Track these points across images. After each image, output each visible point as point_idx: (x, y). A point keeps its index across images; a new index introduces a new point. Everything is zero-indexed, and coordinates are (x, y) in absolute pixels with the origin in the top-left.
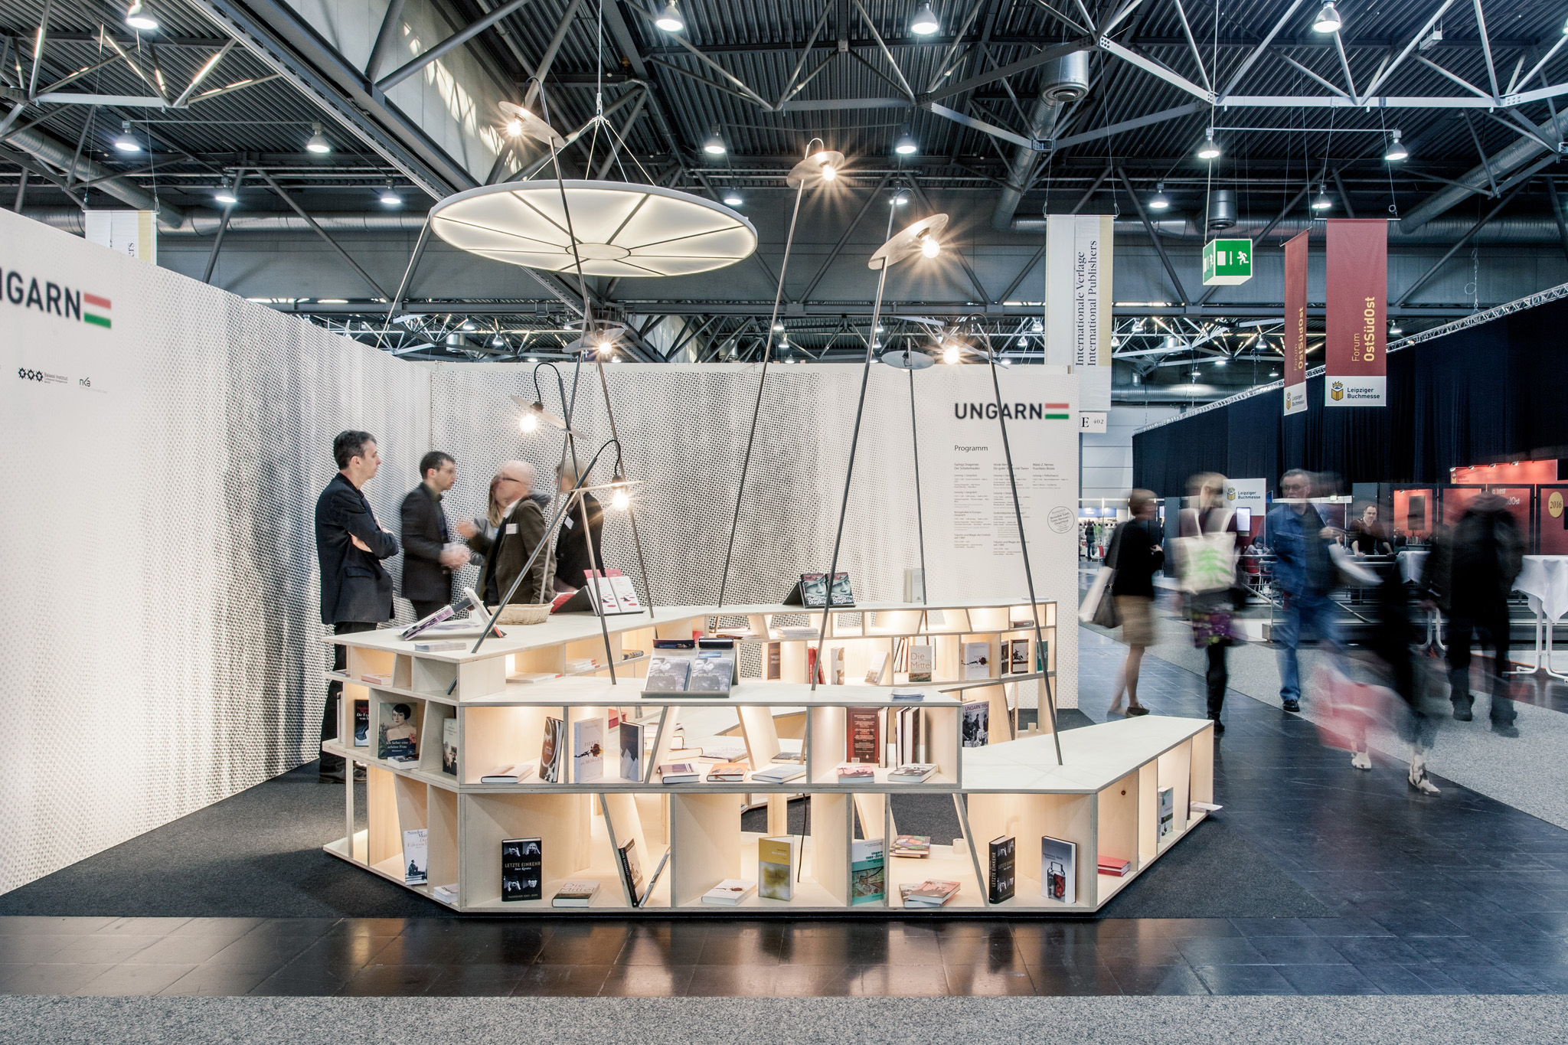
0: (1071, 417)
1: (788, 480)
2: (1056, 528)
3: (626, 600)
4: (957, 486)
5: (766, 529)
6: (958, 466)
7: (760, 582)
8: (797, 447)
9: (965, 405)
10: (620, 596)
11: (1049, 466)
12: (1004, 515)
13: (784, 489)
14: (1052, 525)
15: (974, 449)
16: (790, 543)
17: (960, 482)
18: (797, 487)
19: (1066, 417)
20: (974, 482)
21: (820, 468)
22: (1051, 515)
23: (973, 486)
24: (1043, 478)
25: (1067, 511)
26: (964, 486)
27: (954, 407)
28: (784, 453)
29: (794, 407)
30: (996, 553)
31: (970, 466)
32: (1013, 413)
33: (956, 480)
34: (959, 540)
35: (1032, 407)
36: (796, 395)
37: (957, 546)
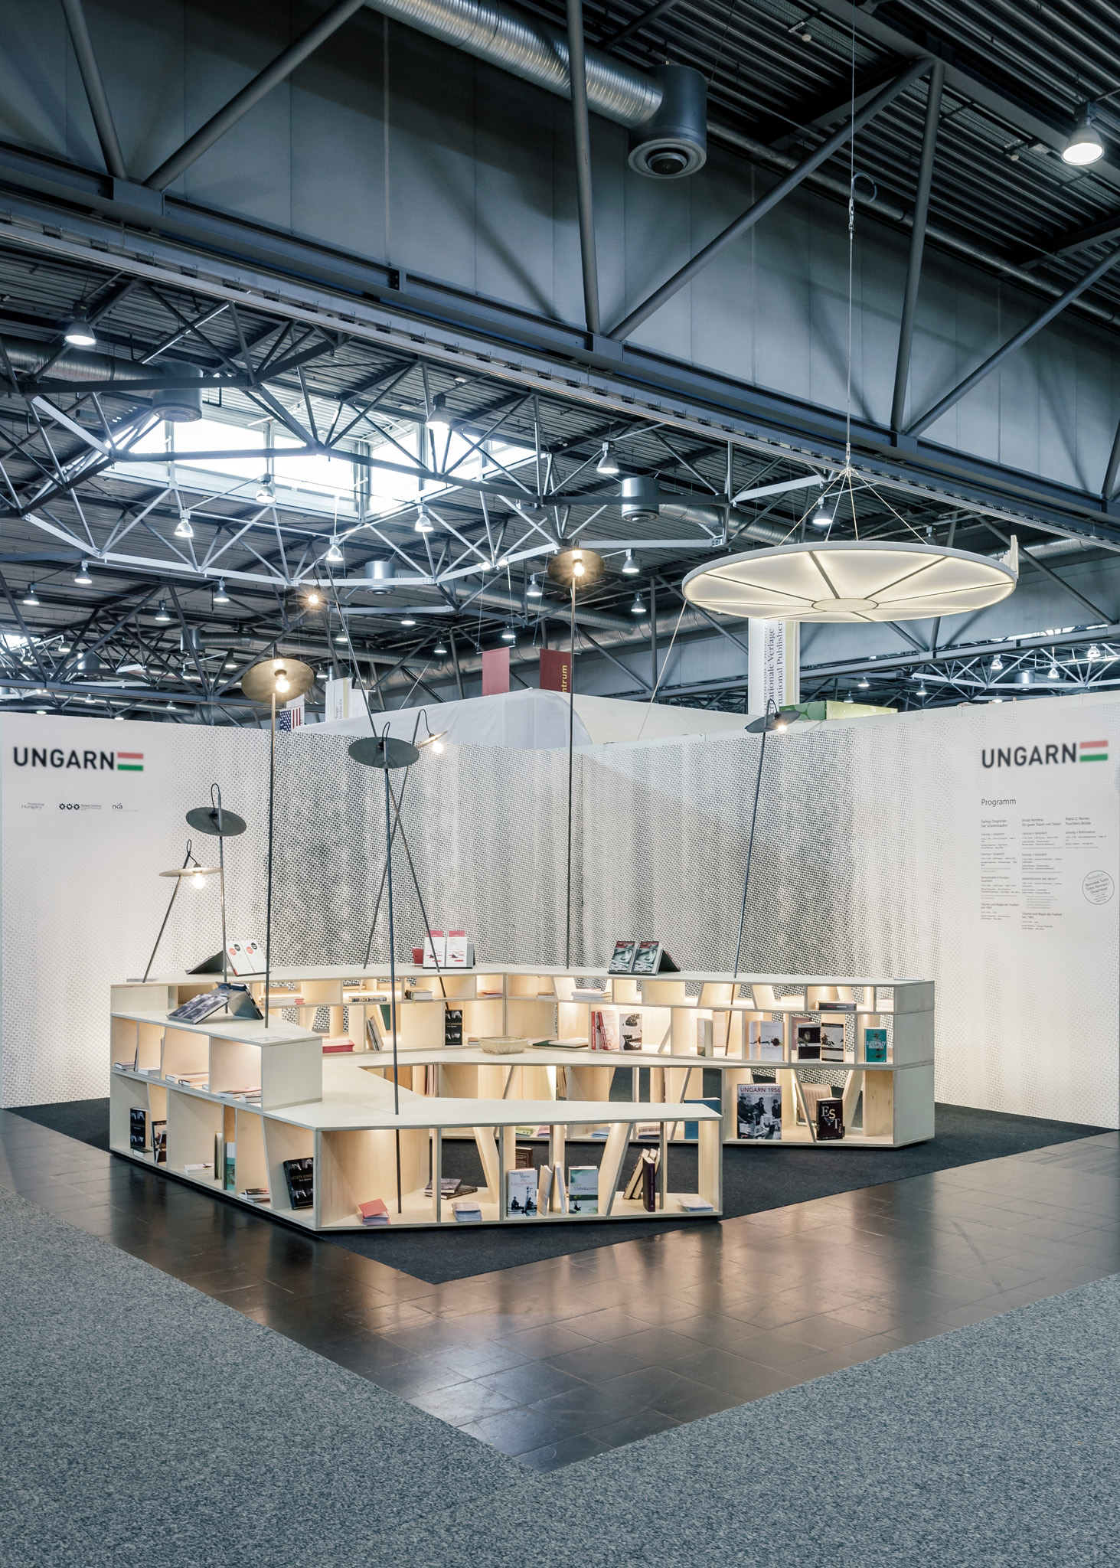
0: (1110, 757)
1: (828, 843)
2: (1091, 897)
3: (454, 956)
4: (984, 847)
5: (809, 894)
6: (985, 823)
7: (804, 950)
8: (835, 808)
9: (993, 751)
10: (449, 953)
11: (1085, 821)
12: (1034, 881)
13: (824, 854)
14: (1088, 893)
15: (1002, 802)
16: (829, 909)
17: (987, 842)
18: (835, 850)
19: (1104, 757)
20: (1001, 842)
21: (855, 829)
22: (1087, 882)
23: (1001, 846)
24: (1077, 835)
25: (1105, 876)
26: (990, 846)
27: (981, 754)
28: (824, 814)
29: (833, 766)
30: (1024, 927)
31: (999, 823)
32: (1043, 758)
33: (983, 840)
34: (987, 910)
35: (1065, 749)
36: (835, 754)
37: (983, 917)
